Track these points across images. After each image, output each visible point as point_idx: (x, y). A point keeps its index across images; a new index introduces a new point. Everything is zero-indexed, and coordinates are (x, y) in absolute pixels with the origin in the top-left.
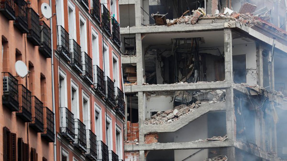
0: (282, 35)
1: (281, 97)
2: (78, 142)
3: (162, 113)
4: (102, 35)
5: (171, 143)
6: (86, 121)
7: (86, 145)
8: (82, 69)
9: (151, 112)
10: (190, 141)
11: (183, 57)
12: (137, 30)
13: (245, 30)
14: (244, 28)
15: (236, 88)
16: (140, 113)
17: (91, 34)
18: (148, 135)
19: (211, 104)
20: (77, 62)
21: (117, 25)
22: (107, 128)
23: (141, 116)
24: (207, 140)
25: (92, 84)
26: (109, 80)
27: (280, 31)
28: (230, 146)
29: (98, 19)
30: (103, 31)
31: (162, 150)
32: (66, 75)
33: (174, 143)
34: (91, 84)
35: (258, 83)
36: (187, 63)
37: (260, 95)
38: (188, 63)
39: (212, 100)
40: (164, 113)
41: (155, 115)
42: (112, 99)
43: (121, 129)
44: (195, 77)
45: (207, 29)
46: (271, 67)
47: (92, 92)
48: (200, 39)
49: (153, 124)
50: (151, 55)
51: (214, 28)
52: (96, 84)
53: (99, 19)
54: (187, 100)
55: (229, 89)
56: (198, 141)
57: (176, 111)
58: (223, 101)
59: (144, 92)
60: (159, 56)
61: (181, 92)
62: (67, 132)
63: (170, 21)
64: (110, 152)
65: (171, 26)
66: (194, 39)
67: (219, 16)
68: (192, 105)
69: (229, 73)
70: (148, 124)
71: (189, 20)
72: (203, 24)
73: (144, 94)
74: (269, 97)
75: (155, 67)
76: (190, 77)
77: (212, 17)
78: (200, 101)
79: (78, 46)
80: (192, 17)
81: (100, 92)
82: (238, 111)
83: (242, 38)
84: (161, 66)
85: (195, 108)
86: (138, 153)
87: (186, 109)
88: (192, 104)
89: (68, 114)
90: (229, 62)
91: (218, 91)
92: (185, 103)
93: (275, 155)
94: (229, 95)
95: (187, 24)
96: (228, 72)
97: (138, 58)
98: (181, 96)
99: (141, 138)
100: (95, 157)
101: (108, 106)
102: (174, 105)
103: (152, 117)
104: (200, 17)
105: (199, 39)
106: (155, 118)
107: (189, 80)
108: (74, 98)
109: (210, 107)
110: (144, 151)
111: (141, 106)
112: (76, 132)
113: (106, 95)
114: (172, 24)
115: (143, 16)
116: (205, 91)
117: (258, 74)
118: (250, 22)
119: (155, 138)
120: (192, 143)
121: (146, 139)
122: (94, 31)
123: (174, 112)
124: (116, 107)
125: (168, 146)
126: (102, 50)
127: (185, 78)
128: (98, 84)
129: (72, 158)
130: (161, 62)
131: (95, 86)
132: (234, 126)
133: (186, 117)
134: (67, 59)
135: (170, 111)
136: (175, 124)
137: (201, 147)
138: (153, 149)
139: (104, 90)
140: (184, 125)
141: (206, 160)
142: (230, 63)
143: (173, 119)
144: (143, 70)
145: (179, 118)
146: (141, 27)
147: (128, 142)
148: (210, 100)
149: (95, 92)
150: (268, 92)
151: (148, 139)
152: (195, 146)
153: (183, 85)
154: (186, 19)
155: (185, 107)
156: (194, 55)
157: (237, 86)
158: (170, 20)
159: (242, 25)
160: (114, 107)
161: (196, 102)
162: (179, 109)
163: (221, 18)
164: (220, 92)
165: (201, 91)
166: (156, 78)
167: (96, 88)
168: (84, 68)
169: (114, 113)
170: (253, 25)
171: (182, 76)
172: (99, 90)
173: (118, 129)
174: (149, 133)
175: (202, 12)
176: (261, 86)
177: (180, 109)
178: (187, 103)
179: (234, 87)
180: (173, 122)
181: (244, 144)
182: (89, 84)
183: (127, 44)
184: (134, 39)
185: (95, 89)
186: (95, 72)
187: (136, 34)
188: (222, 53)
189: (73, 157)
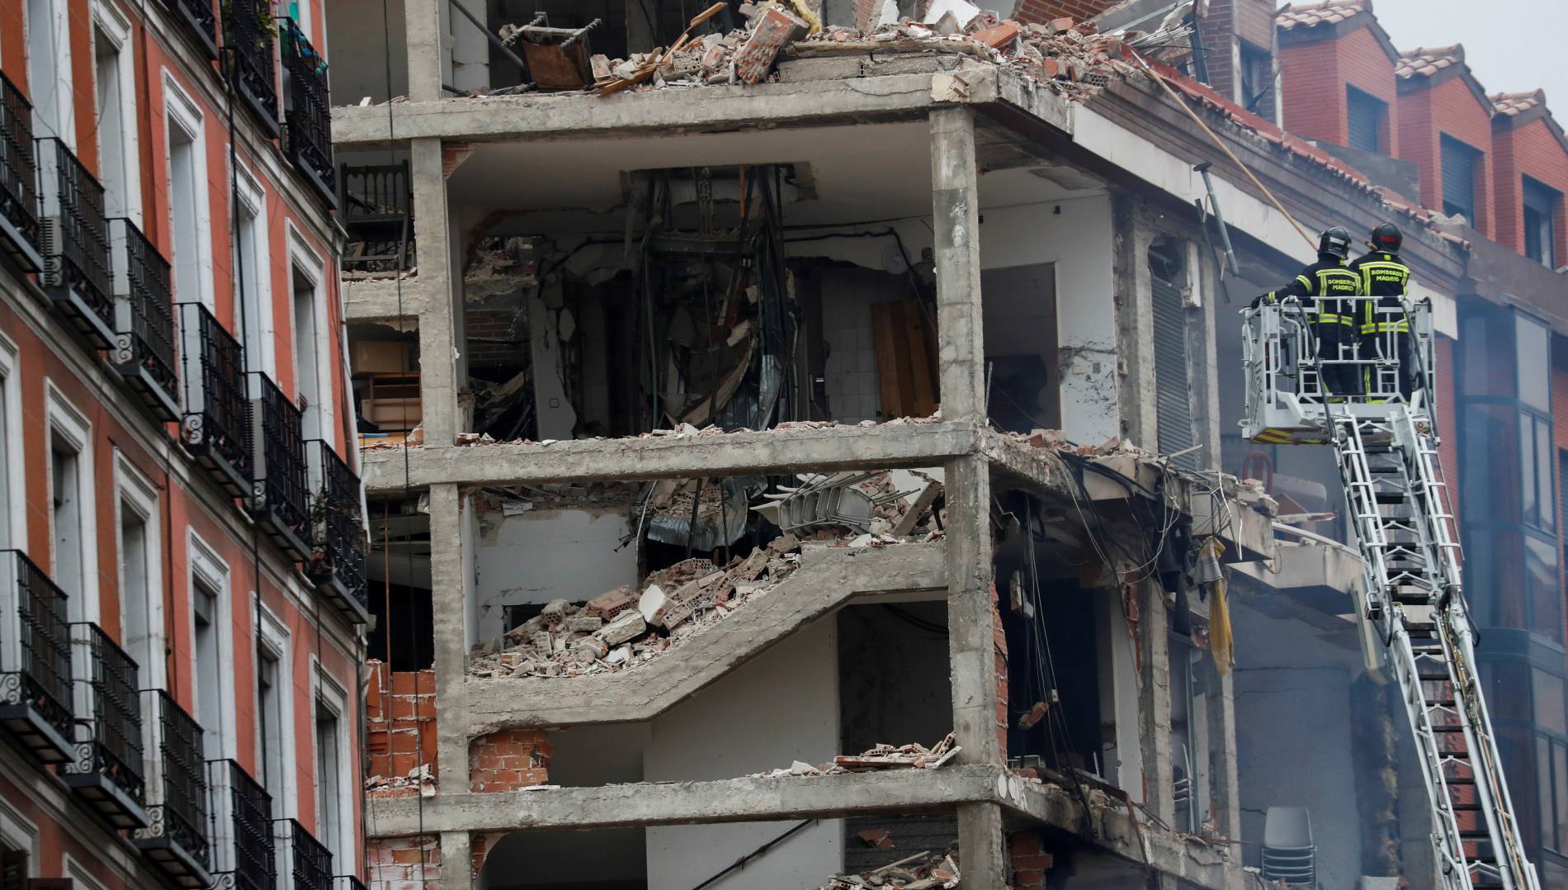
0: (1262, 153)
1: (1262, 509)
2: (97, 766)
3: (574, 613)
4: (227, 124)
5: (628, 789)
6: (143, 638)
7: (143, 785)
8: (111, 325)
9: (505, 607)
10: (740, 773)
11: (692, 282)
12: (420, 119)
13: (1054, 120)
14: (1042, 109)
15: (1004, 459)
16: (445, 608)
17: (160, 117)
18: (488, 742)
19: (857, 555)
20: (85, 278)
21: (314, 71)
22: (264, 687)
23: (450, 627)
24: (840, 763)
25: (173, 418)
26: (273, 401)
27: (1247, 128)
28: (975, 796)
29: (203, 25)
30: (230, 99)
31: (575, 826)
32: (18, 356)
33: (644, 787)
34: (165, 414)
35: (1125, 428)
36: (718, 317)
37: (1143, 497)
38: (723, 314)
39: (867, 532)
40: (584, 609)
41: (531, 621)
42: (291, 508)
43: (343, 695)
44: (761, 398)
45: (828, 111)
46: (1202, 340)
47: (170, 466)
48: (789, 172)
49: (521, 677)
50: (499, 272)
51: (871, 104)
52: (199, 419)
53: (209, 28)
54: (716, 535)
55: (962, 465)
56: (787, 771)
57: (653, 600)
58: (931, 534)
59: (462, 487)
60: (551, 278)
61: (683, 486)
62: (29, 701)
63: (611, 68)
64: (283, 829)
65: (620, 94)
66: (757, 173)
67: (901, 33)
68: (749, 562)
69: (967, 372)
70: (489, 675)
71: (728, 58)
72: (807, 84)
73: (466, 500)
74: (1192, 514)
75: (521, 344)
76: (735, 396)
77: (857, 44)
78: (793, 536)
79: (87, 182)
80: (743, 41)
81: (218, 468)
82: (1016, 592)
83: (1034, 168)
84: (558, 333)
85: (765, 578)
86: (432, 846)
87: (714, 583)
88: (746, 555)
89: (32, 594)
90: (963, 303)
91: (901, 480)
92: (708, 549)
93: (1226, 850)
94: (966, 496)
95: (712, 83)
96: (955, 361)
97: (429, 288)
98: (682, 508)
99: (449, 761)
100: (196, 857)
101: (270, 552)
102: (640, 565)
103: (509, 633)
104: (788, 41)
105: (784, 172)
106: (530, 642)
107: (730, 414)
108: (65, 498)
109: (856, 573)
110: (464, 839)
111: (449, 569)
112: (84, 702)
113: (253, 488)
114: (627, 85)
115: (453, 39)
116: (821, 478)
117: (1128, 380)
118: (1079, 74)
119: (531, 761)
120: (751, 787)
121: (477, 765)
122: (181, 96)
123: (642, 604)
124: (317, 561)
125: (608, 802)
126: (230, 216)
127: (706, 406)
128: (207, 417)
129: (60, 859)
130: (558, 312)
131: (189, 432)
132: (996, 678)
133: (717, 631)
134: (19, 256)
135: (617, 597)
136: (648, 676)
137: (802, 806)
138: (522, 824)
139: (241, 453)
140: (704, 678)
141: (834, 883)
142: (965, 308)
143: (637, 646)
144: (457, 355)
145: (671, 639)
146: (444, 102)
147: (375, 785)
148: (854, 529)
149: (192, 467)
150: (1188, 482)
151: (493, 763)
152: (769, 802)
153: (694, 442)
154: (705, 56)
155: (704, 575)
156: (757, 269)
157: (1008, 447)
158: (610, 58)
159: (1031, 88)
160: (305, 559)
161: (770, 544)
162: (674, 588)
163: (910, 48)
164: (908, 485)
165: (800, 476)
166: (533, 407)
167: (197, 439)
168: (124, 315)
169: (305, 599)
170: (1095, 90)
171: (686, 391)
172: (212, 450)
173: (328, 692)
174: (495, 730)
175: (798, 14)
176: (1145, 446)
177: (680, 583)
178: (722, 549)
179: (994, 454)
180: (636, 661)
181: (1053, 786)
182: (156, 416)
183: (357, 203)
184: (399, 176)
185: (190, 448)
186: (190, 345)
187: (414, 146)
188: (916, 258)
189: (67, 856)
